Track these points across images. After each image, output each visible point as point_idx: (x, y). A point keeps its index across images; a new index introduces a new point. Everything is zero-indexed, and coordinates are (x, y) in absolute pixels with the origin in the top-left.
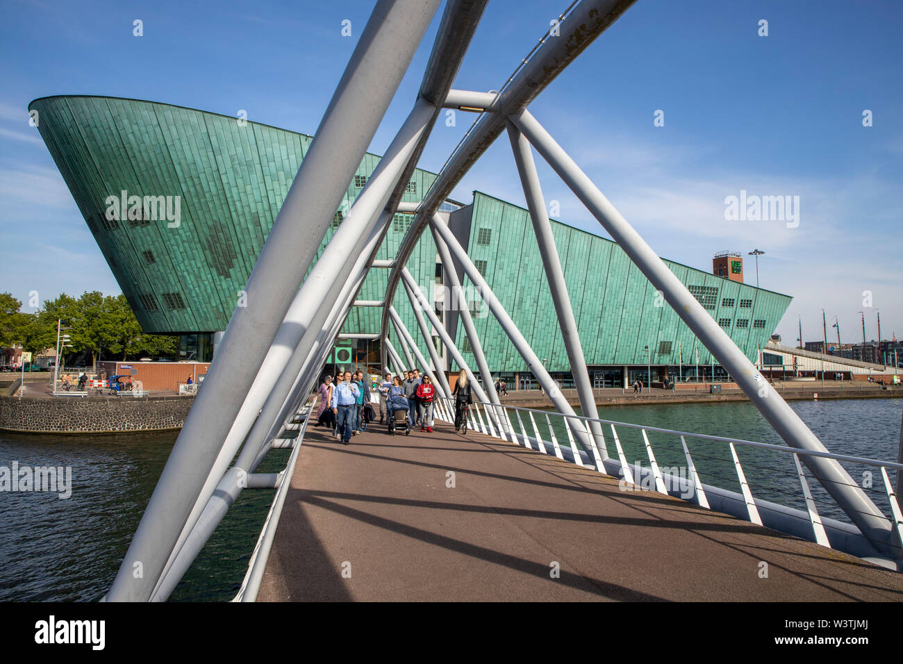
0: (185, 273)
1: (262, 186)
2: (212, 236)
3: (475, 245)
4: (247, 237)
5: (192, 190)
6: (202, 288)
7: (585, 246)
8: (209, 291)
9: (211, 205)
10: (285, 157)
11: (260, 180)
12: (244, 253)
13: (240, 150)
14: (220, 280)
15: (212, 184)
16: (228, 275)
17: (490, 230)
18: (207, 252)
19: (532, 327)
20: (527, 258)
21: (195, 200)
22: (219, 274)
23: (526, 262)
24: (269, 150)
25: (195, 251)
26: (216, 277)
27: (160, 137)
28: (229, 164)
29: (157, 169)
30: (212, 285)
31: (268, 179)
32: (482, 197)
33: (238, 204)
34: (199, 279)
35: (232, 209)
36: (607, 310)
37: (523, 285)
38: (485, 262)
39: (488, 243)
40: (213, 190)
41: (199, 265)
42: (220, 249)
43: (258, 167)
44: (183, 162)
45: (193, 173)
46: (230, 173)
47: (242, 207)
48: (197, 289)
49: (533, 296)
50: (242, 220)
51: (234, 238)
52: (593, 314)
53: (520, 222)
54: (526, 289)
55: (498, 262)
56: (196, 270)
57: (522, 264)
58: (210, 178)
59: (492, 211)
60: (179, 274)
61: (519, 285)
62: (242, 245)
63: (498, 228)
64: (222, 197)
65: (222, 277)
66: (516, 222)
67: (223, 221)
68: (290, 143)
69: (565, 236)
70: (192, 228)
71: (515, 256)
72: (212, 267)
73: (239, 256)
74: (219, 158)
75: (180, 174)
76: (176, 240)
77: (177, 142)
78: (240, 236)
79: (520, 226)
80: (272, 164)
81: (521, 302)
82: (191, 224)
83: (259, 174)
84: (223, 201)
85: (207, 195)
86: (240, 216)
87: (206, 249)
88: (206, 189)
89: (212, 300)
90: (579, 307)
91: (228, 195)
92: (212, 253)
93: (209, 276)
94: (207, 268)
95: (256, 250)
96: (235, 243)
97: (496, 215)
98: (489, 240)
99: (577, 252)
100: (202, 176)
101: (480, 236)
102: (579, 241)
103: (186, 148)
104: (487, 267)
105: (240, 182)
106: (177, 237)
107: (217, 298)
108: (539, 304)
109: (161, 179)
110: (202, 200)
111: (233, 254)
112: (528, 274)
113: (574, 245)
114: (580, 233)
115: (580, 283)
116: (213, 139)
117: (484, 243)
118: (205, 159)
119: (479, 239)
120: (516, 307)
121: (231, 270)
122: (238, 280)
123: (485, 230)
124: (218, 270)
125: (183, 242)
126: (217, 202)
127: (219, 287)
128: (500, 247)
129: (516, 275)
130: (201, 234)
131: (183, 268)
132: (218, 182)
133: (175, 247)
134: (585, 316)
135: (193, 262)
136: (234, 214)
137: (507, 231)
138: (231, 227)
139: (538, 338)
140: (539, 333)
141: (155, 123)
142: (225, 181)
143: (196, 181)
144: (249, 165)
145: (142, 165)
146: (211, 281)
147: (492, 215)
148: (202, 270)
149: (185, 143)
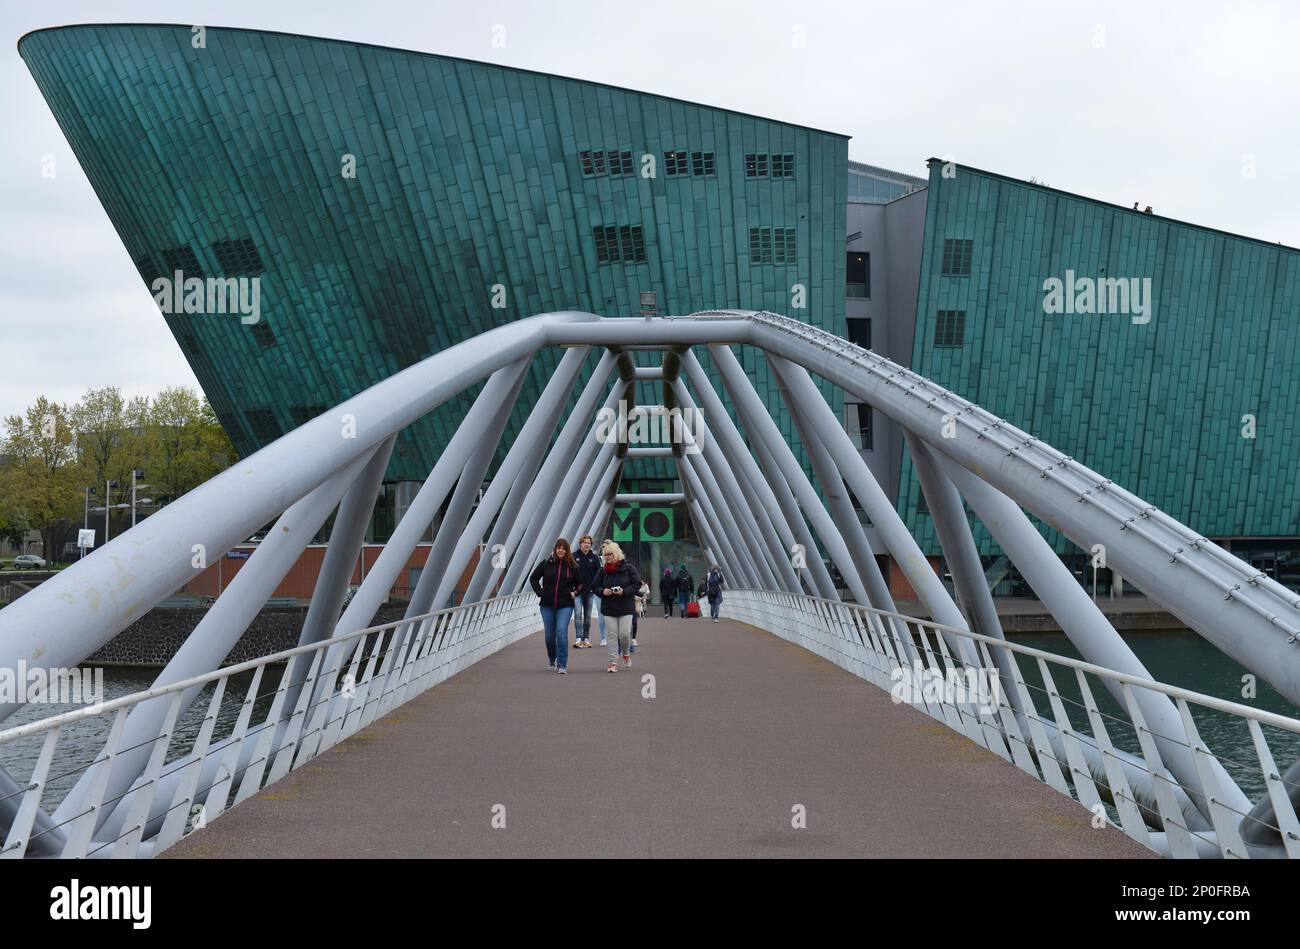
0: (336, 366)
1: (478, 185)
2: (385, 292)
3: (936, 278)
4: (453, 289)
5: (343, 201)
7: (1208, 262)
9: (380, 230)
10: (520, 125)
12: (449, 322)
13: (431, 115)
15: (380, 187)
17: (970, 243)
18: (377, 323)
21: (350, 221)
24: (489, 112)
25: (353, 323)
27: (278, 100)
28: (412, 147)
29: (274, 162)
31: (489, 171)
33: (433, 225)
35: (422, 235)
37: (1054, 360)
38: (962, 314)
39: (967, 272)
40: (384, 199)
41: (361, 348)
42: (401, 316)
43: (469, 148)
46: (416, 165)
47: (442, 230)
49: (1079, 383)
50: (442, 256)
51: (429, 294)
54: (1063, 366)
55: (992, 312)
61: (1044, 360)
62: (445, 307)
63: (989, 235)
64: (401, 212)
67: (404, 259)
68: (530, 95)
69: (1154, 243)
70: (346, 276)
73: (439, 326)
74: (392, 134)
75: (319, 171)
76: (314, 300)
77: (309, 109)
78: (439, 288)
79: (1039, 227)
80: (496, 141)
81: (1052, 395)
82: (342, 268)
83: (472, 164)
84: (404, 221)
85: (374, 211)
86: (439, 250)
87: (373, 317)
88: (370, 198)
90: (1198, 405)
91: (414, 209)
92: (386, 324)
94: (377, 355)
98: (968, 265)
99: (1188, 277)
101: (946, 257)
103: (328, 119)
104: (966, 324)
105: (434, 180)
106: (318, 295)
108: (1097, 399)
109: (283, 183)
110: (364, 221)
112: (1066, 333)
113: (1179, 260)
115: (1197, 347)
116: (380, 97)
117: (956, 271)
119: (945, 264)
120: (1039, 411)
123: (959, 242)
126: (393, 225)
128: (995, 279)
129: (1036, 339)
130: (364, 288)
131: (330, 355)
133: (314, 316)
134: (1215, 425)
135: (349, 343)
136: (425, 244)
137: (1009, 238)
138: (420, 270)
142: (405, 180)
144: (451, 145)
145: (245, 155)
147: (973, 208)
148: (367, 359)
149: (325, 109)
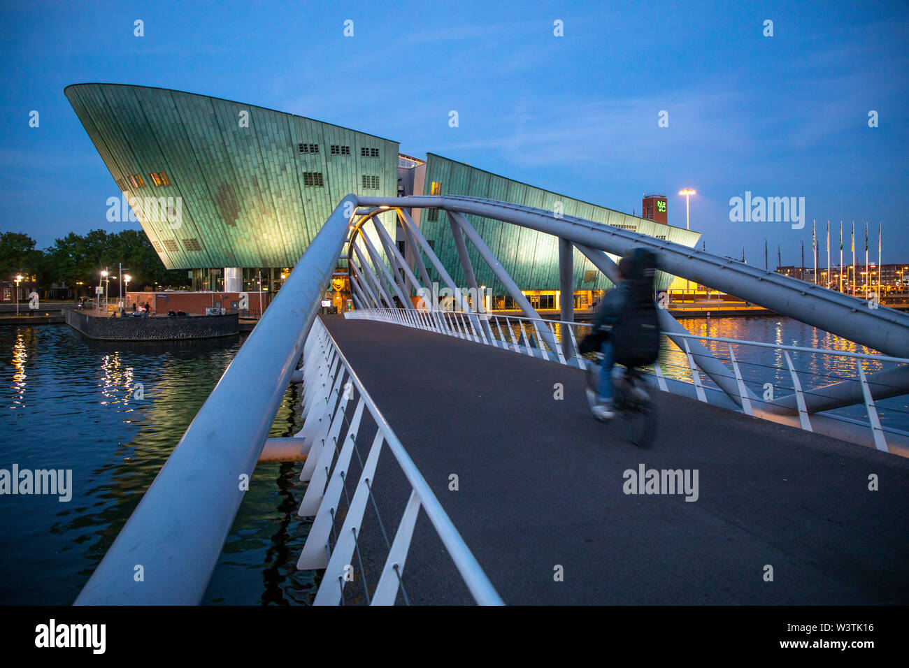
0: (201, 223)
2: (221, 195)
6: (215, 235)
7: (521, 195)
8: (220, 237)
10: (275, 132)
11: (257, 150)
12: (246, 207)
14: (229, 229)
15: (219, 154)
16: (234, 225)
17: (441, 184)
18: (218, 207)
19: (477, 260)
21: (207, 166)
22: (227, 224)
26: (225, 226)
27: (177, 117)
28: (232, 139)
29: (176, 143)
30: (222, 232)
31: (263, 149)
32: (433, 157)
33: (240, 168)
34: (212, 228)
36: (540, 246)
39: (440, 195)
40: (221, 159)
41: (211, 217)
42: (227, 204)
43: (255, 140)
44: (196, 136)
45: (205, 146)
46: (234, 146)
47: (244, 171)
48: (210, 235)
50: (244, 181)
51: (238, 196)
52: (528, 249)
53: (465, 176)
56: (209, 221)
58: (218, 150)
59: (442, 168)
60: (197, 224)
62: (245, 201)
63: (448, 182)
64: (228, 164)
65: (230, 226)
66: (462, 177)
67: (229, 182)
68: (279, 121)
69: (503, 187)
70: (205, 188)
72: (222, 218)
73: (243, 209)
74: (224, 133)
75: (194, 146)
76: (192, 197)
78: (242, 193)
79: (465, 180)
80: (266, 138)
82: (204, 185)
83: (256, 146)
84: (229, 167)
85: (216, 163)
86: (242, 179)
87: (216, 205)
88: (215, 158)
89: (223, 244)
91: (233, 163)
92: (221, 207)
93: (220, 225)
94: (217, 219)
95: (255, 205)
96: (239, 199)
97: (446, 171)
98: (440, 192)
100: (212, 148)
101: (432, 189)
103: (198, 127)
105: (241, 152)
106: (194, 195)
107: (226, 241)
109: (179, 150)
110: (213, 167)
111: (238, 208)
113: (511, 194)
114: (516, 184)
116: (219, 118)
117: (436, 194)
118: (213, 134)
119: (432, 191)
121: (236, 221)
122: (242, 229)
124: (226, 220)
125: (198, 198)
126: (224, 167)
127: (228, 234)
130: (212, 192)
131: (199, 219)
132: (224, 153)
133: (193, 203)
135: (206, 215)
136: (237, 177)
137: (454, 183)
138: (235, 186)
139: (482, 269)
141: (173, 106)
142: (229, 151)
143: (207, 152)
144: (248, 139)
145: (163, 139)
146: (221, 229)
147: (442, 172)
148: (213, 221)
149: (197, 122)
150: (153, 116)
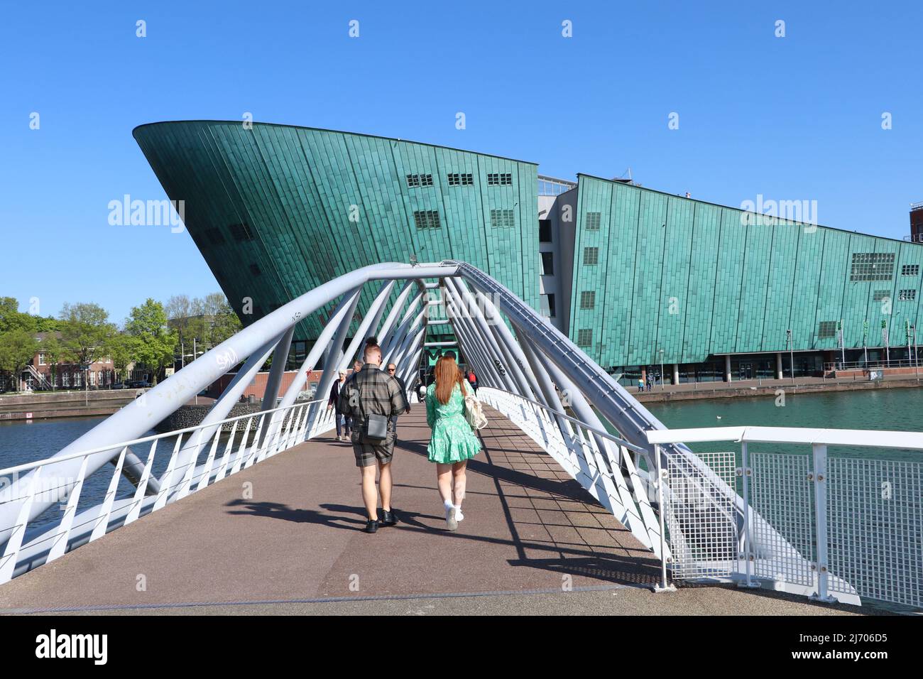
0: (290, 284)
1: (357, 193)
2: (313, 247)
3: (583, 231)
4: (346, 244)
5: (291, 202)
7: (714, 220)
9: (310, 216)
10: (377, 163)
11: (355, 188)
12: (345, 261)
13: (333, 160)
15: (309, 195)
17: (599, 214)
18: (310, 262)
20: (644, 240)
21: (295, 212)
23: (644, 245)
24: (361, 157)
25: (298, 262)
27: (257, 155)
28: (324, 175)
29: (257, 186)
31: (362, 187)
32: (586, 179)
33: (336, 213)
35: (330, 218)
36: (748, 289)
37: (642, 269)
38: (597, 249)
39: (598, 228)
40: (311, 201)
42: (321, 259)
43: (352, 175)
44: (281, 176)
45: (292, 186)
46: (326, 183)
47: (340, 216)
49: (655, 281)
50: (340, 228)
51: (334, 247)
52: (730, 295)
53: (633, 202)
54: (646, 273)
55: (611, 247)
56: (300, 279)
57: (639, 248)
58: (307, 190)
59: (600, 193)
60: (284, 285)
61: (637, 270)
62: (342, 253)
63: (608, 210)
64: (320, 207)
66: (628, 202)
67: (322, 231)
68: (381, 148)
69: (688, 212)
70: (294, 240)
71: (630, 239)
72: (315, 276)
73: (340, 264)
74: (314, 170)
75: (278, 188)
76: (279, 252)
77: (274, 159)
78: (339, 244)
79: (633, 205)
80: (365, 172)
81: (641, 288)
82: (292, 236)
83: (354, 183)
84: (321, 212)
85: (306, 207)
86: (339, 225)
87: (308, 259)
88: (304, 201)
90: (712, 290)
91: (326, 205)
95: (356, 256)
96: (336, 251)
97: (604, 197)
98: (598, 225)
99: (705, 228)
100: (300, 189)
101: (587, 221)
102: (705, 215)
103: (283, 163)
104: (599, 253)
105: (336, 191)
106: (281, 249)
108: (663, 289)
109: (261, 195)
110: (302, 212)
111: (334, 262)
112: (647, 257)
113: (701, 220)
114: (707, 206)
115: (711, 262)
116: (308, 152)
117: (593, 228)
118: (301, 172)
119: (587, 225)
120: (635, 295)
123: (594, 214)
125: (286, 254)
126: (315, 213)
128: (612, 231)
129: (633, 260)
130: (303, 246)
132: (315, 194)
133: (279, 259)
134: (721, 299)
136: (332, 223)
137: (618, 212)
138: (330, 235)
139: (665, 327)
140: (665, 322)
141: (252, 142)
142: (321, 191)
143: (295, 194)
144: (343, 174)
145: (243, 183)
147: (599, 197)
149: (281, 159)
150: (231, 156)
